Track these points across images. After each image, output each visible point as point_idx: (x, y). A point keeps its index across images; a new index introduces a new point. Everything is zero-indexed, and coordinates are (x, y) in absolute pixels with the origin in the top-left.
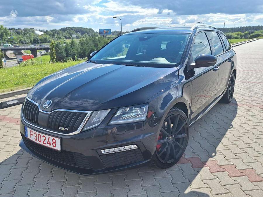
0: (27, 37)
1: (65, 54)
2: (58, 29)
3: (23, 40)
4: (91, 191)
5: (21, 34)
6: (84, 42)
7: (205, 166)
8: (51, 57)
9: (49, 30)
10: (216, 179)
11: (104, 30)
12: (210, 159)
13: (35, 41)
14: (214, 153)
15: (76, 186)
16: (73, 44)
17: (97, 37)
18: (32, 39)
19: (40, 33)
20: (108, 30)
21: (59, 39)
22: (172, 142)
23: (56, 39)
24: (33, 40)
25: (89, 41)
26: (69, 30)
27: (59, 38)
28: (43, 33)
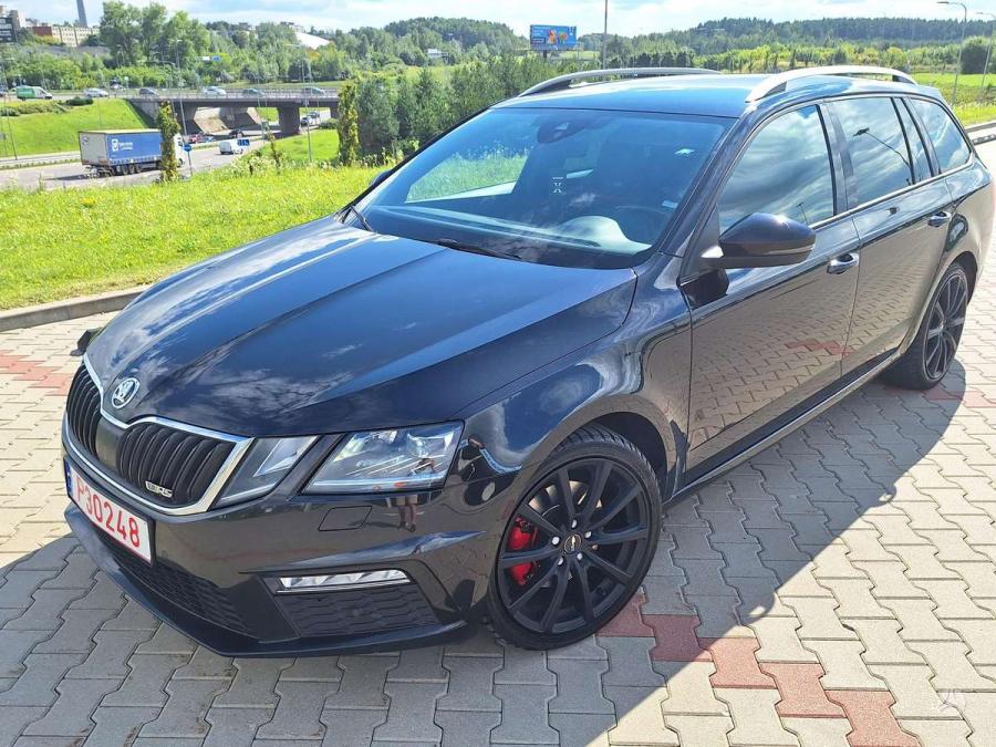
0: (268, 56)
1: (393, 127)
2: (378, 28)
3: (254, 68)
4: (257, 706)
5: (247, 46)
6: (468, 81)
7: (706, 655)
8: (341, 139)
9: (345, 30)
10: (721, 715)
11: (548, 30)
12: (738, 631)
13: (296, 73)
14: (762, 605)
15: (215, 678)
16: (425, 85)
17: (520, 60)
18: (287, 65)
19: (315, 42)
20: (567, 29)
21: (382, 65)
22: (580, 556)
23: (369, 67)
24: (287, 70)
25: (485, 76)
26: (420, 30)
27: (382, 63)
28: (325, 42)
